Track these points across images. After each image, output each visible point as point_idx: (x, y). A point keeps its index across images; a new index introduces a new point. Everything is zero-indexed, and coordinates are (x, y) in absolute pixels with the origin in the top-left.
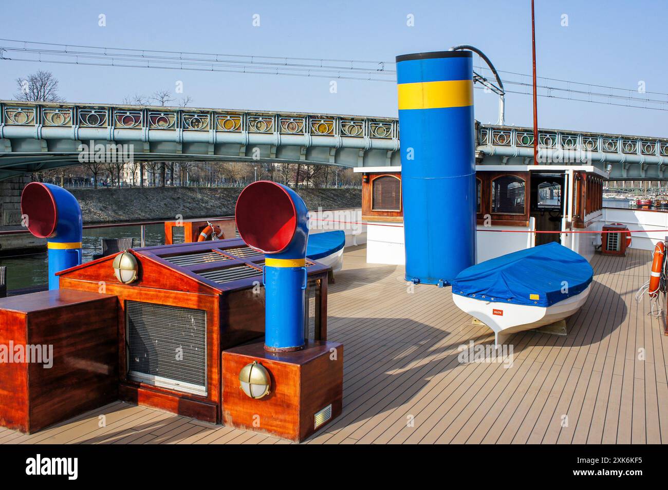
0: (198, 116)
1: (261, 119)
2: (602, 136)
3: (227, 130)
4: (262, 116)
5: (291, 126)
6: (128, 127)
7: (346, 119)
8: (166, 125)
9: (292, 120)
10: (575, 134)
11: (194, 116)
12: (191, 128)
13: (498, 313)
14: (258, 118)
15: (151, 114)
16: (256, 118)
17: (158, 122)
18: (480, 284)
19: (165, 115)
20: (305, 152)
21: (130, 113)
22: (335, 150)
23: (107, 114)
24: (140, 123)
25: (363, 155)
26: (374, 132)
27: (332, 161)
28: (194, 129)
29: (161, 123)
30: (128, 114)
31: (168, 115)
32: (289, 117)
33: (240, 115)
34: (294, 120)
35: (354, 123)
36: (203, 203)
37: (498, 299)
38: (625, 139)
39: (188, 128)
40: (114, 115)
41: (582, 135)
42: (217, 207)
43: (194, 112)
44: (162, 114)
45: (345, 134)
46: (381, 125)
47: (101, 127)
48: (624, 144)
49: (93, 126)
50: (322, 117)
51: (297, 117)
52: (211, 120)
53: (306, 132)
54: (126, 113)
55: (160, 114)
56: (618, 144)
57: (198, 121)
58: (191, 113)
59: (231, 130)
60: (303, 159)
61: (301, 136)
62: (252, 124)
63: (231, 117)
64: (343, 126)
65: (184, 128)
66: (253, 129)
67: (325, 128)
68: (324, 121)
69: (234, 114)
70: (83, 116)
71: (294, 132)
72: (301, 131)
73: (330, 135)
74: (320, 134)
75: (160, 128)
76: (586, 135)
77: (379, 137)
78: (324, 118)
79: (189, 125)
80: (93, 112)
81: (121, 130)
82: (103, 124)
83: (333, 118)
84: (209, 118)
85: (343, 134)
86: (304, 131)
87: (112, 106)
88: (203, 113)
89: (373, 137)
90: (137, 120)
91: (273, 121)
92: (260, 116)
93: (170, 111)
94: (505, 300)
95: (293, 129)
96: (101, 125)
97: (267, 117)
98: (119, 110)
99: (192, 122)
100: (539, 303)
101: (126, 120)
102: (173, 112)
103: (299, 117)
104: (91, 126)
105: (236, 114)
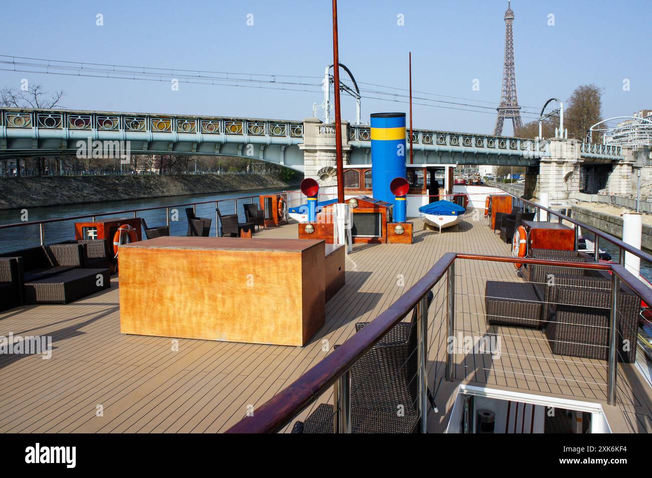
0: (137, 119)
1: (186, 122)
2: (436, 132)
3: (160, 131)
4: (188, 119)
5: (209, 127)
6: (80, 128)
7: (251, 122)
8: (111, 127)
9: (210, 122)
10: (417, 131)
11: (133, 119)
12: (131, 129)
13: (441, 219)
14: (184, 121)
15: (99, 118)
16: (182, 121)
17: (104, 124)
18: (435, 210)
19: (110, 118)
20: (219, 147)
21: (81, 117)
22: (242, 145)
23: (62, 118)
24: (90, 125)
25: (263, 149)
26: (272, 131)
27: (240, 154)
28: (133, 130)
29: (107, 125)
30: (79, 118)
31: (112, 118)
32: (208, 119)
33: (170, 118)
34: (212, 122)
35: (258, 124)
36: (79, 191)
37: (441, 214)
38: (452, 135)
39: (129, 129)
40: (68, 119)
41: (422, 132)
42: (92, 194)
43: (133, 116)
44: (108, 118)
45: (251, 133)
46: (278, 126)
47: (57, 128)
48: (451, 139)
49: (50, 127)
50: (233, 120)
51: (214, 120)
52: (147, 122)
53: (221, 132)
54: (78, 117)
55: (106, 118)
56: (447, 139)
57: (137, 123)
58: (130, 117)
59: (163, 130)
60: (217, 152)
61: (218, 135)
62: (180, 126)
63: (163, 120)
64: (250, 127)
65: (126, 129)
66: (181, 130)
67: (236, 128)
68: (235, 123)
69: (166, 118)
70: (42, 120)
71: (212, 132)
72: (218, 131)
73: (240, 134)
74: (233, 133)
75: (106, 129)
76: (425, 132)
77: (276, 135)
78: (234, 121)
79: (130, 127)
80: (50, 116)
81: (74, 131)
82: (59, 125)
83: (241, 120)
84: (146, 121)
85: (249, 133)
86: (220, 131)
87: (66, 111)
88: (141, 117)
89: (272, 135)
90: (87, 122)
91: (196, 123)
92: (186, 119)
93: (114, 115)
94: (443, 214)
95: (211, 129)
96: (57, 127)
97: (191, 120)
98: (71, 114)
99: (132, 124)
100: (455, 215)
101: (79, 123)
102: (116, 116)
103: (216, 120)
104: (49, 127)
105: (167, 118)
